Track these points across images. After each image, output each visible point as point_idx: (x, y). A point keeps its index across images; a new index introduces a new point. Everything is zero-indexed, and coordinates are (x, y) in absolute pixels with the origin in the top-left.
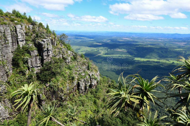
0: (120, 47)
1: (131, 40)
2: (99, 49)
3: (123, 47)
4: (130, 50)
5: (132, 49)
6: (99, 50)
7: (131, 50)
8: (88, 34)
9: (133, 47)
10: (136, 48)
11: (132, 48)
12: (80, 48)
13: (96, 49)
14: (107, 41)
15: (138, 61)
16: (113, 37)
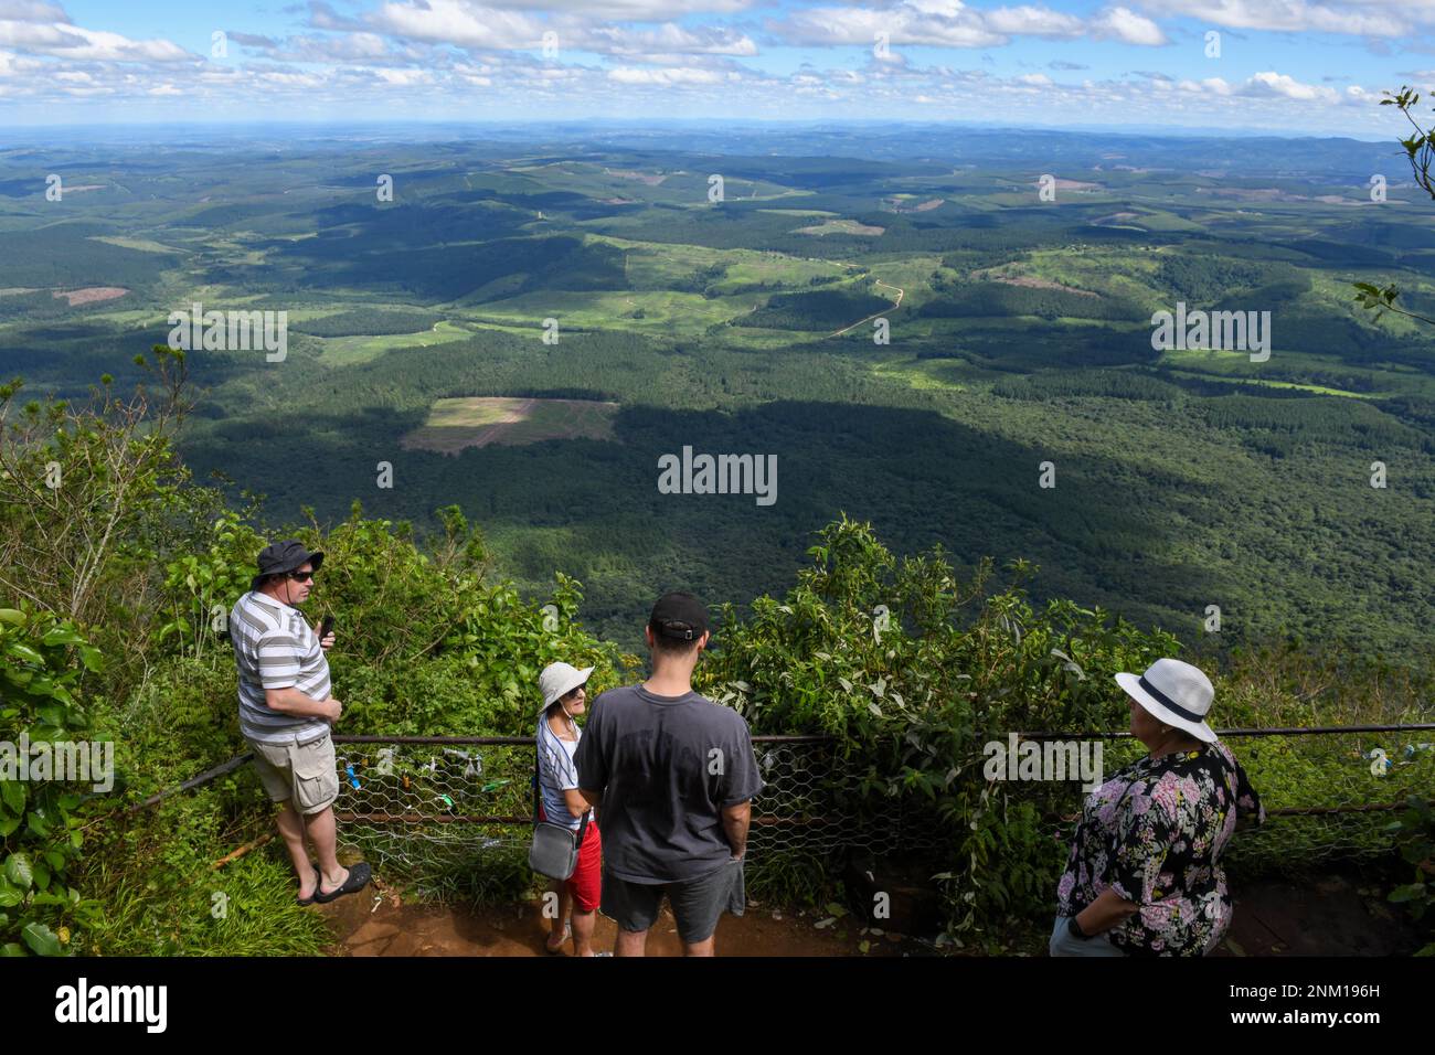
0: (1034, 253)
1: (1102, 195)
2: (873, 270)
3: (1057, 252)
4: (1117, 278)
5: (1128, 275)
6: (869, 281)
7: (1126, 280)
8: (751, 151)
9: (1134, 255)
10: (1157, 264)
11: (1128, 263)
12: (726, 265)
13: (850, 273)
14: (915, 203)
15: (1190, 375)
16: (956, 173)
